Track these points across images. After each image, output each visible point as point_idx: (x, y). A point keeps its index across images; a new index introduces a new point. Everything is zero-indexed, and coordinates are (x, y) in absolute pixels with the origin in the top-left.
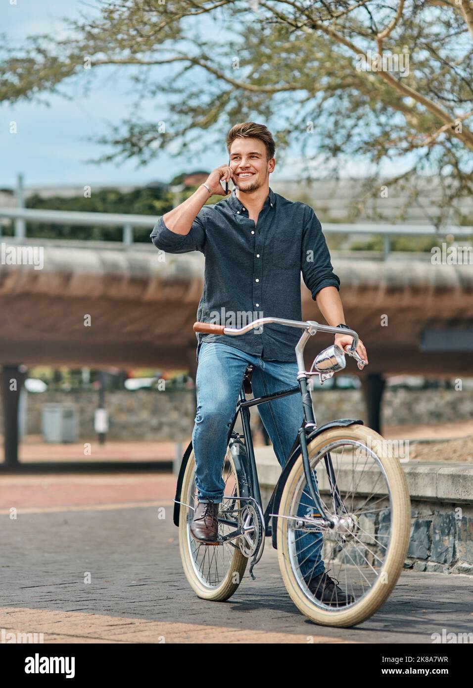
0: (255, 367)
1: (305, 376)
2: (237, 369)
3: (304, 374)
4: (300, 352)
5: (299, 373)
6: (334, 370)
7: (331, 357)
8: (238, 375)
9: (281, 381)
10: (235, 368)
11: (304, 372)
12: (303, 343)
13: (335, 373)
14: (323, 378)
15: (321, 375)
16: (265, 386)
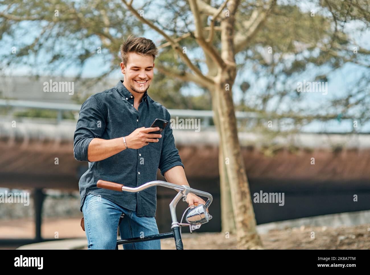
0: (126, 216)
1: (178, 226)
2: (116, 217)
3: (178, 224)
4: (174, 207)
5: (173, 223)
6: (201, 223)
7: (201, 214)
8: (117, 221)
9: (143, 226)
10: (114, 216)
11: (177, 223)
12: (176, 201)
13: (202, 225)
14: (192, 228)
15: (191, 226)
16: (131, 229)
